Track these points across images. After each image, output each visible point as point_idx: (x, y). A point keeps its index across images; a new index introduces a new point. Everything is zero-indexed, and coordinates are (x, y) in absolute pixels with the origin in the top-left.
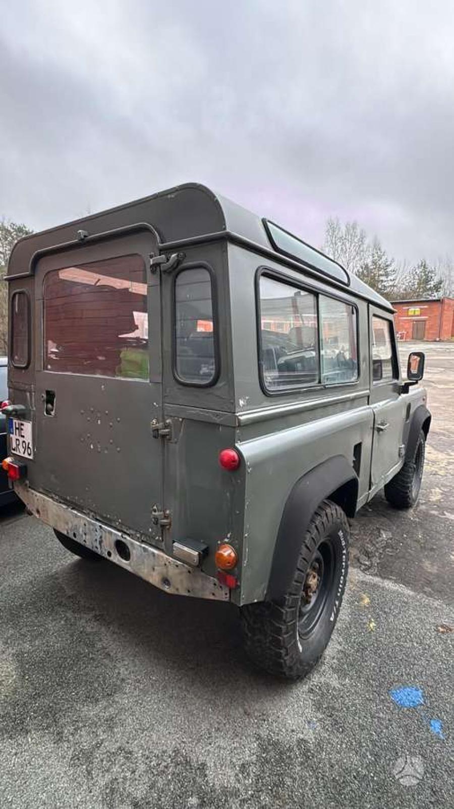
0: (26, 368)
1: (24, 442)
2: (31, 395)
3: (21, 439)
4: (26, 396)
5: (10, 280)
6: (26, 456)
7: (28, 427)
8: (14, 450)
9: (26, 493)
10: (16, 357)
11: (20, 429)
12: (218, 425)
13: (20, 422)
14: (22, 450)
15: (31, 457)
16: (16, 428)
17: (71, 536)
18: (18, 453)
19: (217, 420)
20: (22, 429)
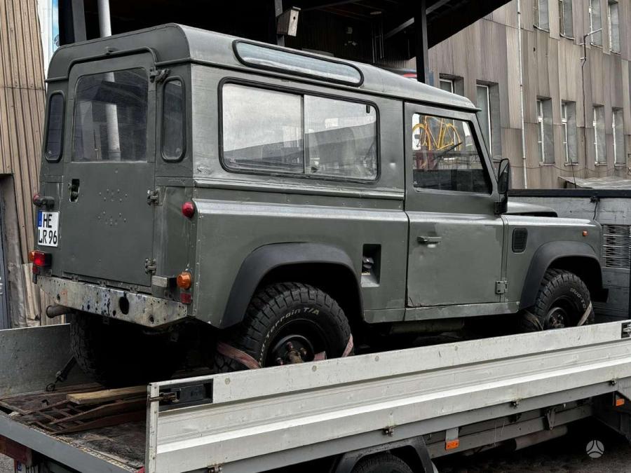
0: (58, 161)
1: (51, 231)
2: (60, 186)
3: (48, 230)
4: (56, 187)
5: (49, 82)
6: (52, 244)
7: (55, 216)
8: (41, 242)
9: (48, 281)
10: (50, 152)
11: (48, 220)
12: (184, 187)
13: (49, 213)
14: (48, 239)
15: (56, 245)
16: (45, 220)
17: (86, 309)
18: (44, 244)
19: (184, 184)
20: (50, 220)
